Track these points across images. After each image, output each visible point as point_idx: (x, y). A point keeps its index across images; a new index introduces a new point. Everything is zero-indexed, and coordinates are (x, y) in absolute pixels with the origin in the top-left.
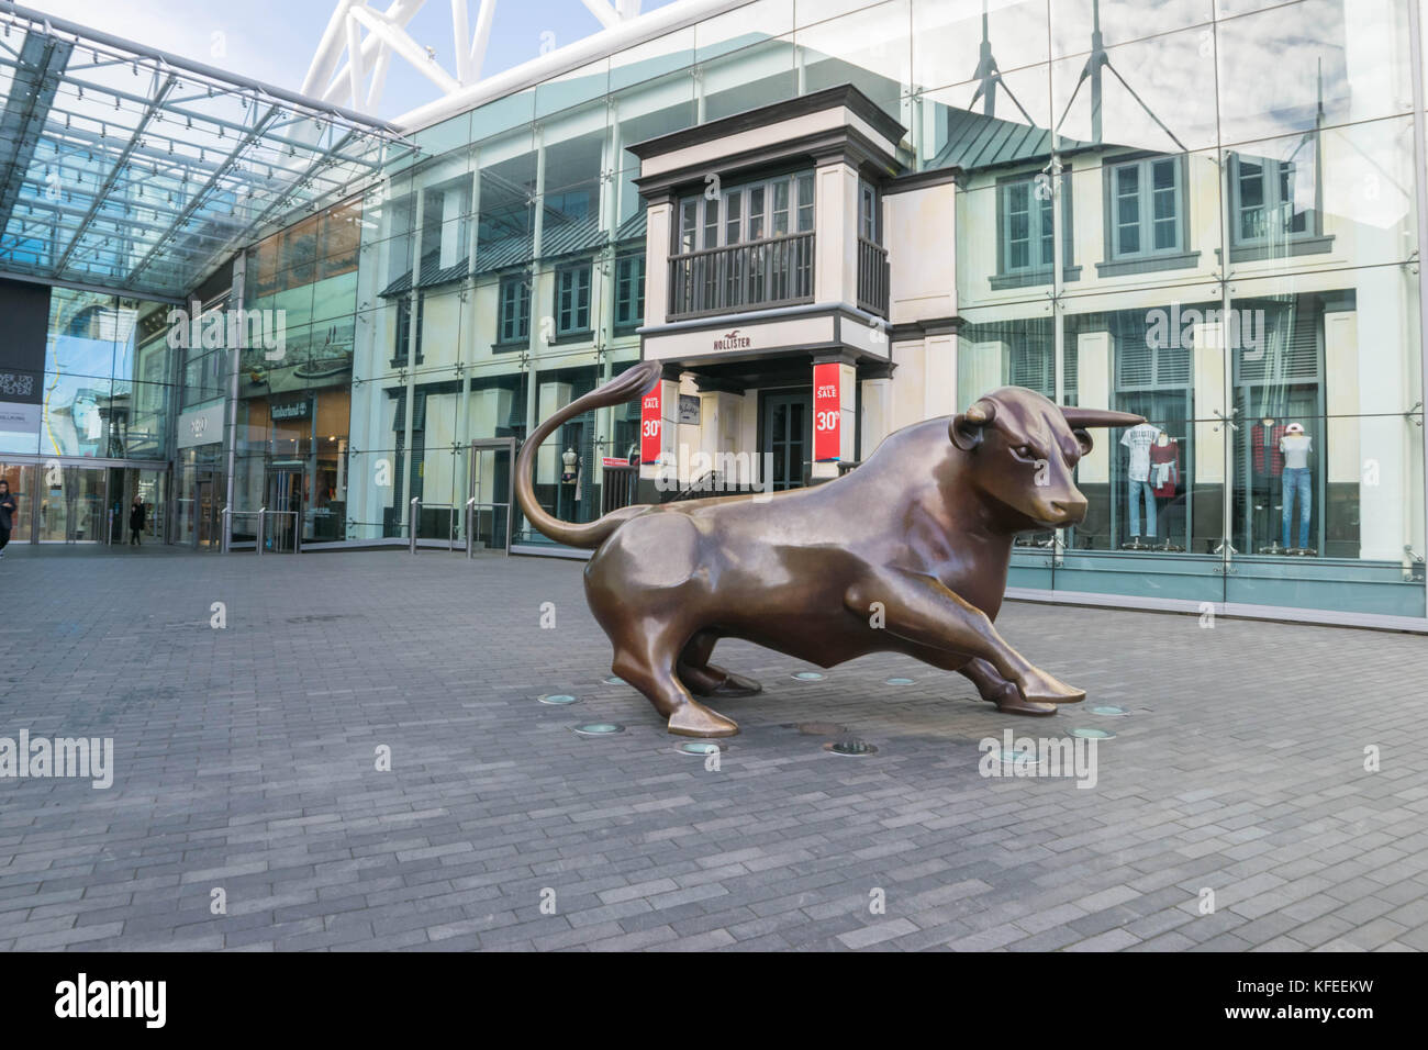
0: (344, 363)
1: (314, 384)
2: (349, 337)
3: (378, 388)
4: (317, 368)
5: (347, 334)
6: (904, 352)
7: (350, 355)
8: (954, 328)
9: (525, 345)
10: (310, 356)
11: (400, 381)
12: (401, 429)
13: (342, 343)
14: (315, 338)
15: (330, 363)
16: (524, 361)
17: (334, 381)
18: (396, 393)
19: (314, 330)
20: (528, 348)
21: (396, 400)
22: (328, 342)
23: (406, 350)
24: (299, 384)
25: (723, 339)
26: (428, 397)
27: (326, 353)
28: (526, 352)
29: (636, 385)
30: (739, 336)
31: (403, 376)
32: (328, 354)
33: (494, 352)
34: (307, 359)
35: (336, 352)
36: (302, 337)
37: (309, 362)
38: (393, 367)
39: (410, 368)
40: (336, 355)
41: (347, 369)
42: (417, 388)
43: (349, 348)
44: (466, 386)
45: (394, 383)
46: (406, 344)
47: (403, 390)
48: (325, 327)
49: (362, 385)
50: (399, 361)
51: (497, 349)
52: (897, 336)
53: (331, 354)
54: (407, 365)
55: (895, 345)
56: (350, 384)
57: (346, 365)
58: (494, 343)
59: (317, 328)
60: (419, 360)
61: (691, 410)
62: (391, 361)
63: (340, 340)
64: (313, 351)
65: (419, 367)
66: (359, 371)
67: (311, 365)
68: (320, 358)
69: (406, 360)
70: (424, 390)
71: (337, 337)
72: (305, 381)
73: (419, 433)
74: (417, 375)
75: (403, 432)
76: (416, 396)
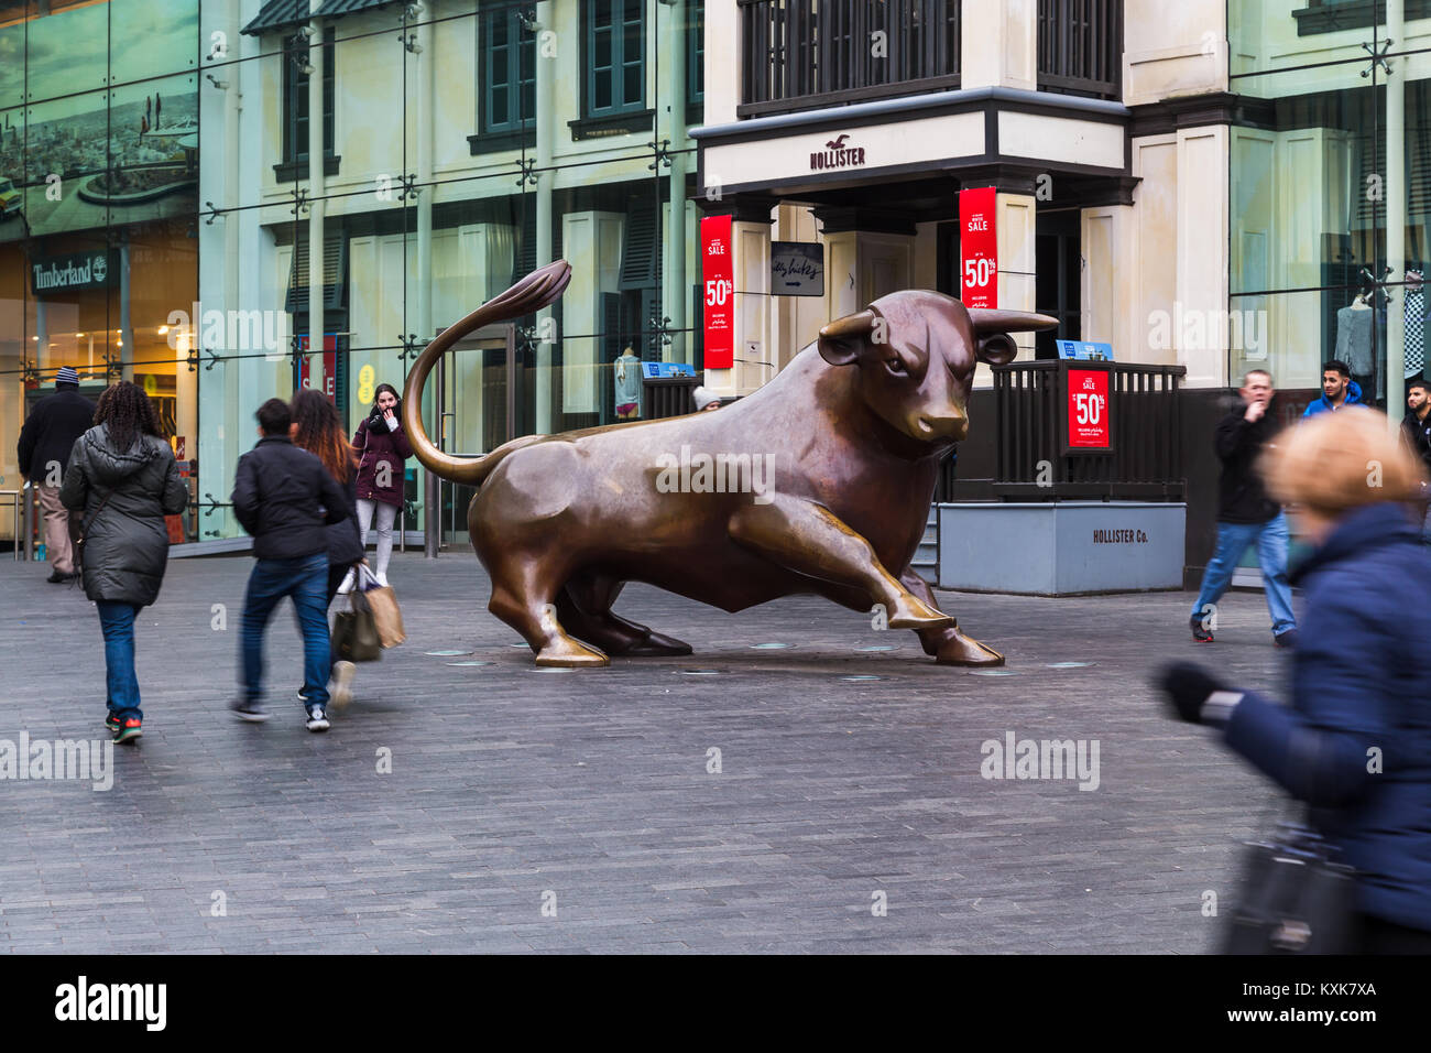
0: (179, 175)
1: (120, 217)
2: (188, 118)
3: (251, 223)
4: (125, 185)
5: (182, 113)
6: (1151, 155)
7: (193, 157)
8: (1221, 114)
9: (527, 138)
10: (110, 157)
11: (295, 212)
12: (301, 308)
13: (171, 131)
14: (119, 120)
15: (152, 174)
16: (526, 172)
17: (161, 210)
18: (287, 234)
19: (115, 103)
20: (533, 144)
21: (290, 248)
22: (145, 128)
23: (304, 146)
24: (91, 217)
25: (824, 149)
26: (353, 241)
27: (143, 152)
28: (529, 153)
29: (540, 289)
30: (848, 144)
31: (300, 202)
32: (147, 154)
33: (474, 152)
34: (103, 164)
35: (164, 149)
36: (90, 117)
37: (108, 171)
38: (280, 180)
39: (314, 184)
40: (163, 157)
41: (188, 182)
42: (330, 223)
43: (189, 142)
44: (424, 219)
45: (284, 215)
46: (304, 129)
47: (302, 228)
48: (138, 95)
49: (219, 219)
50: (291, 168)
51: (479, 145)
52: (1139, 127)
53: (153, 154)
54: (307, 177)
55: (1137, 142)
56: (194, 217)
57: (185, 176)
58: (473, 132)
59: (122, 98)
60: (331, 166)
61: (803, 270)
62: (275, 168)
63: (170, 125)
64: (116, 148)
65: (332, 181)
66: (212, 191)
67: (113, 178)
68: (131, 161)
69: (306, 165)
70: (344, 230)
71: (163, 117)
72: (102, 210)
73: (337, 316)
74: (326, 198)
75: (306, 315)
76: (328, 241)
